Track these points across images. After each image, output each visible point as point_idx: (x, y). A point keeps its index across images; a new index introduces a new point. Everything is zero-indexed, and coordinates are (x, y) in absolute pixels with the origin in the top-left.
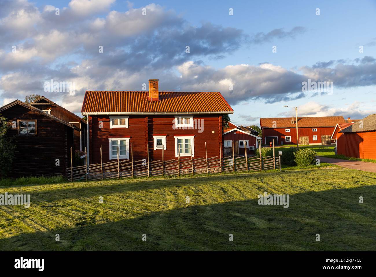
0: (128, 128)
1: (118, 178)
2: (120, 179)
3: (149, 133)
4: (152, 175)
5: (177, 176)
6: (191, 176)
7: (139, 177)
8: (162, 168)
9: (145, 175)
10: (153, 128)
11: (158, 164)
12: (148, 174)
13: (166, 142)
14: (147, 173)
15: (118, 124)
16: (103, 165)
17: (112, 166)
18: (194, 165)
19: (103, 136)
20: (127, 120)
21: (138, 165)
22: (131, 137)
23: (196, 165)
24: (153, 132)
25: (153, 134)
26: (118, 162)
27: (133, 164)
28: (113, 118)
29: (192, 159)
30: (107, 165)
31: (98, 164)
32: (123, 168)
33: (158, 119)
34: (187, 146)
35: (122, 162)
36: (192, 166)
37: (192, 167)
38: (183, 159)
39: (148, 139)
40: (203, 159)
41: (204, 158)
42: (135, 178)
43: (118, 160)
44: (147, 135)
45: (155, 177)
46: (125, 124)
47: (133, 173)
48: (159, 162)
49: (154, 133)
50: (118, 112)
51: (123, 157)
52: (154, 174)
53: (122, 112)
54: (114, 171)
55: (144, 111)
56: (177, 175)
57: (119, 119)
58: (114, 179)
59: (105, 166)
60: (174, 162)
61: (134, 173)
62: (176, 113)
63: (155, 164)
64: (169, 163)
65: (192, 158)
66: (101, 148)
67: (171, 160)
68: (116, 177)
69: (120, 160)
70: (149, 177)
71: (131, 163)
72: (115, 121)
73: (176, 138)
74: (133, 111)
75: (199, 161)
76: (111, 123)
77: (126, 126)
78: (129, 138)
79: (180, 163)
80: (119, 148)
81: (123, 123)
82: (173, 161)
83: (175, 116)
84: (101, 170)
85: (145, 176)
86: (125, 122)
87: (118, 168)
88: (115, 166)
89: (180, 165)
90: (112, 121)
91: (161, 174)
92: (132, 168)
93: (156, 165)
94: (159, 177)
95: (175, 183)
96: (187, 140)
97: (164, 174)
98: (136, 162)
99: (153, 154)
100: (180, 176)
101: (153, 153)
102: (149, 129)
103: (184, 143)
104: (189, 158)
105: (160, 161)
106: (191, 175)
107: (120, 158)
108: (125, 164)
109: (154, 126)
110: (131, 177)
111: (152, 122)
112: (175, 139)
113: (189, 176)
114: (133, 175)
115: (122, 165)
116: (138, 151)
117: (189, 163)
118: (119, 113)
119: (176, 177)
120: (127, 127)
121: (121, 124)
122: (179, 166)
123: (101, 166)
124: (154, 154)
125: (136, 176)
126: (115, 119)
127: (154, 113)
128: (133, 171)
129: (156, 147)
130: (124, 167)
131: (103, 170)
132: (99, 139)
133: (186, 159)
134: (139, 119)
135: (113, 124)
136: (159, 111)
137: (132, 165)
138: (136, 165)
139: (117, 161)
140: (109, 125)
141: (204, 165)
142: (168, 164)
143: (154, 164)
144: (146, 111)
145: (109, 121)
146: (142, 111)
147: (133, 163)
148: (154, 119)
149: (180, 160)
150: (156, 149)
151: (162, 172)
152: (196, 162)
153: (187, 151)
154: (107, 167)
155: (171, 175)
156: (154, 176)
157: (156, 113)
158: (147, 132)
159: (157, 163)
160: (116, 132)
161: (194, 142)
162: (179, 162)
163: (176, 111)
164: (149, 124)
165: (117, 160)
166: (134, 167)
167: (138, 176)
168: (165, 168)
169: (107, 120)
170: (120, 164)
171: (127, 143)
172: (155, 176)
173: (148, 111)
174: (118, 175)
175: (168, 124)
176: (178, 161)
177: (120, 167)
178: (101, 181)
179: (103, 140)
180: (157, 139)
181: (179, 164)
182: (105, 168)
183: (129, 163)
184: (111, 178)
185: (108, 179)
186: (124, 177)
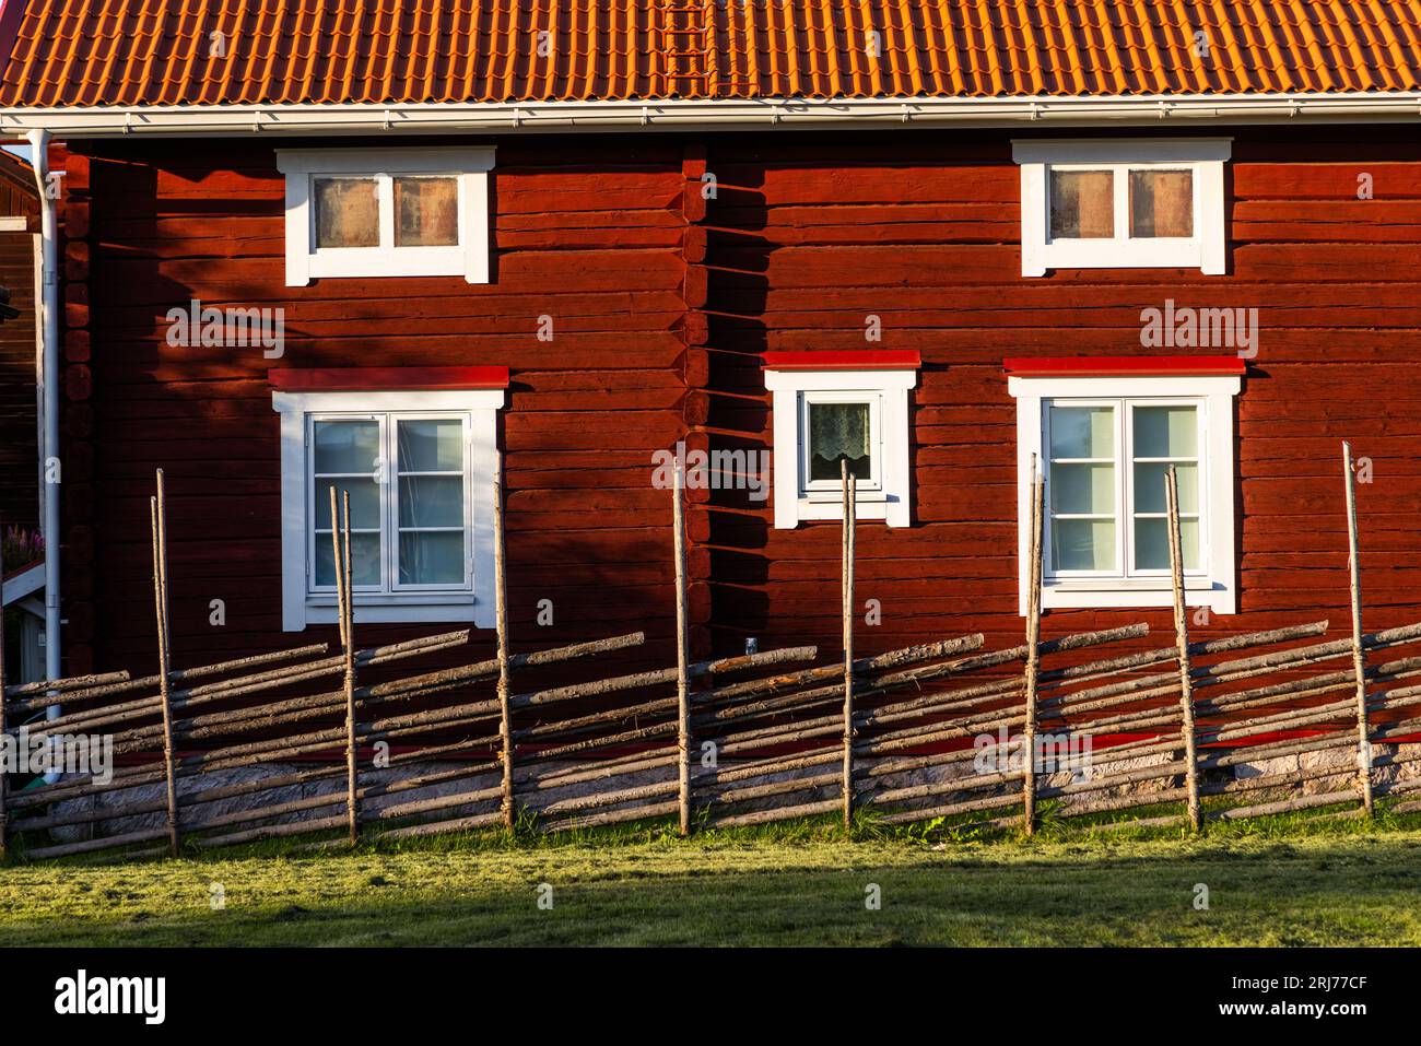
0: (484, 279)
1: (343, 830)
2: (360, 849)
3: (718, 332)
4: (721, 811)
5: (1004, 822)
6: (1169, 833)
7: (573, 824)
8: (836, 738)
9: (647, 810)
10: (763, 287)
11: (794, 688)
12: (674, 795)
13: (914, 446)
14: (670, 785)
15: (372, 240)
16: (178, 686)
17: (280, 706)
18: (1203, 712)
19: (222, 371)
20: (472, 190)
21: (561, 693)
22: (527, 388)
23: (1230, 702)
24: (763, 329)
25: (763, 347)
26: (344, 663)
27: (512, 688)
28: (321, 164)
29: (1181, 641)
30: (225, 688)
31: (120, 679)
32: (398, 720)
33: (823, 181)
34: (1150, 483)
35: (382, 654)
36: (1187, 717)
37: (1187, 730)
38: (1075, 638)
39: (702, 405)
40: (1317, 638)
41: (1321, 626)
42: (526, 840)
43: (346, 639)
44: (699, 366)
45: (757, 830)
46: (449, 234)
47: (505, 782)
48: (806, 664)
49: (772, 339)
50: (375, 96)
51: (428, 600)
52: (738, 794)
53: (416, 96)
54: (303, 761)
55: (661, 92)
56: (1003, 812)
57: (385, 186)
58: (300, 847)
59: (199, 694)
60: (973, 674)
61: (517, 788)
62: (1026, 107)
63: (759, 685)
64: (913, 673)
65: (1180, 626)
66: (158, 502)
67: (938, 648)
68: (327, 822)
69: (369, 636)
70: (692, 830)
71: (482, 666)
72: (346, 205)
73: (1026, 392)
74: (538, 93)
75: (1263, 659)
76: (297, 221)
77: (468, 260)
78: (496, 399)
79: (1039, 679)
80: (389, 500)
81: (431, 228)
82: (956, 655)
83: (1017, 147)
84: (161, 747)
85: (646, 821)
86: (450, 211)
87: (349, 722)
88: (313, 705)
89: (1038, 706)
90: (306, 205)
91: (827, 805)
92: (503, 728)
93: (765, 694)
94: (804, 830)
95: (913, 900)
96: (1151, 425)
97: (854, 806)
98: (540, 657)
99: (763, 580)
100: (1037, 824)
101: (764, 563)
102: (720, 291)
103: (1116, 448)
104: (1144, 627)
105: (809, 652)
106: (1164, 821)
107: (362, 617)
108: (417, 681)
109: (774, 255)
110: (487, 827)
111: (756, 211)
112: (1012, 403)
113: (1146, 836)
114: (506, 805)
115: (385, 688)
116: (593, 537)
117: (1150, 680)
118: (380, 116)
119: (999, 835)
120: (478, 273)
121: (408, 230)
122: (1028, 718)
123: (161, 703)
124: (772, 572)
125: (543, 819)
126: (347, 186)
127: (770, 112)
128: (515, 763)
129: (802, 493)
130: (408, 719)
131: (176, 741)
132: (177, 397)
133: (1115, 639)
134: (612, 181)
135: (321, 236)
136: (825, 90)
137: (502, 695)
138: (546, 695)
139: (336, 649)
140: (275, 252)
141: (1323, 713)
142: (905, 692)
143: (746, 687)
144: (682, 90)
145: (277, 208)
146: (641, 91)
147: (511, 668)
148: (776, 184)
149: (1040, 651)
150: (803, 524)
151: (838, 783)
152: (1227, 669)
153: (1151, 545)
154: (222, 717)
155: (937, 816)
156: (743, 820)
157: (797, 115)
158: (697, 324)
159: (785, 679)
160: (360, 327)
161: (1237, 439)
162: (1030, 671)
163: (1028, 88)
164: (714, 242)
165: (328, 633)
166: (522, 717)
167: (563, 815)
168: (866, 733)
169: (260, 189)
170: (367, 675)
171: (477, 443)
172: (757, 817)
173: (702, 93)
174: (338, 808)
175: (943, 232)
176: (1024, 658)
177: (360, 716)
178: (159, 859)
179: (219, 411)
180: (813, 407)
181: (1030, 694)
182: (203, 725)
183: (465, 670)
184: (266, 837)
185: (231, 844)
186: (414, 831)
